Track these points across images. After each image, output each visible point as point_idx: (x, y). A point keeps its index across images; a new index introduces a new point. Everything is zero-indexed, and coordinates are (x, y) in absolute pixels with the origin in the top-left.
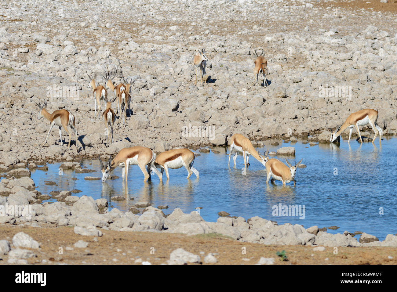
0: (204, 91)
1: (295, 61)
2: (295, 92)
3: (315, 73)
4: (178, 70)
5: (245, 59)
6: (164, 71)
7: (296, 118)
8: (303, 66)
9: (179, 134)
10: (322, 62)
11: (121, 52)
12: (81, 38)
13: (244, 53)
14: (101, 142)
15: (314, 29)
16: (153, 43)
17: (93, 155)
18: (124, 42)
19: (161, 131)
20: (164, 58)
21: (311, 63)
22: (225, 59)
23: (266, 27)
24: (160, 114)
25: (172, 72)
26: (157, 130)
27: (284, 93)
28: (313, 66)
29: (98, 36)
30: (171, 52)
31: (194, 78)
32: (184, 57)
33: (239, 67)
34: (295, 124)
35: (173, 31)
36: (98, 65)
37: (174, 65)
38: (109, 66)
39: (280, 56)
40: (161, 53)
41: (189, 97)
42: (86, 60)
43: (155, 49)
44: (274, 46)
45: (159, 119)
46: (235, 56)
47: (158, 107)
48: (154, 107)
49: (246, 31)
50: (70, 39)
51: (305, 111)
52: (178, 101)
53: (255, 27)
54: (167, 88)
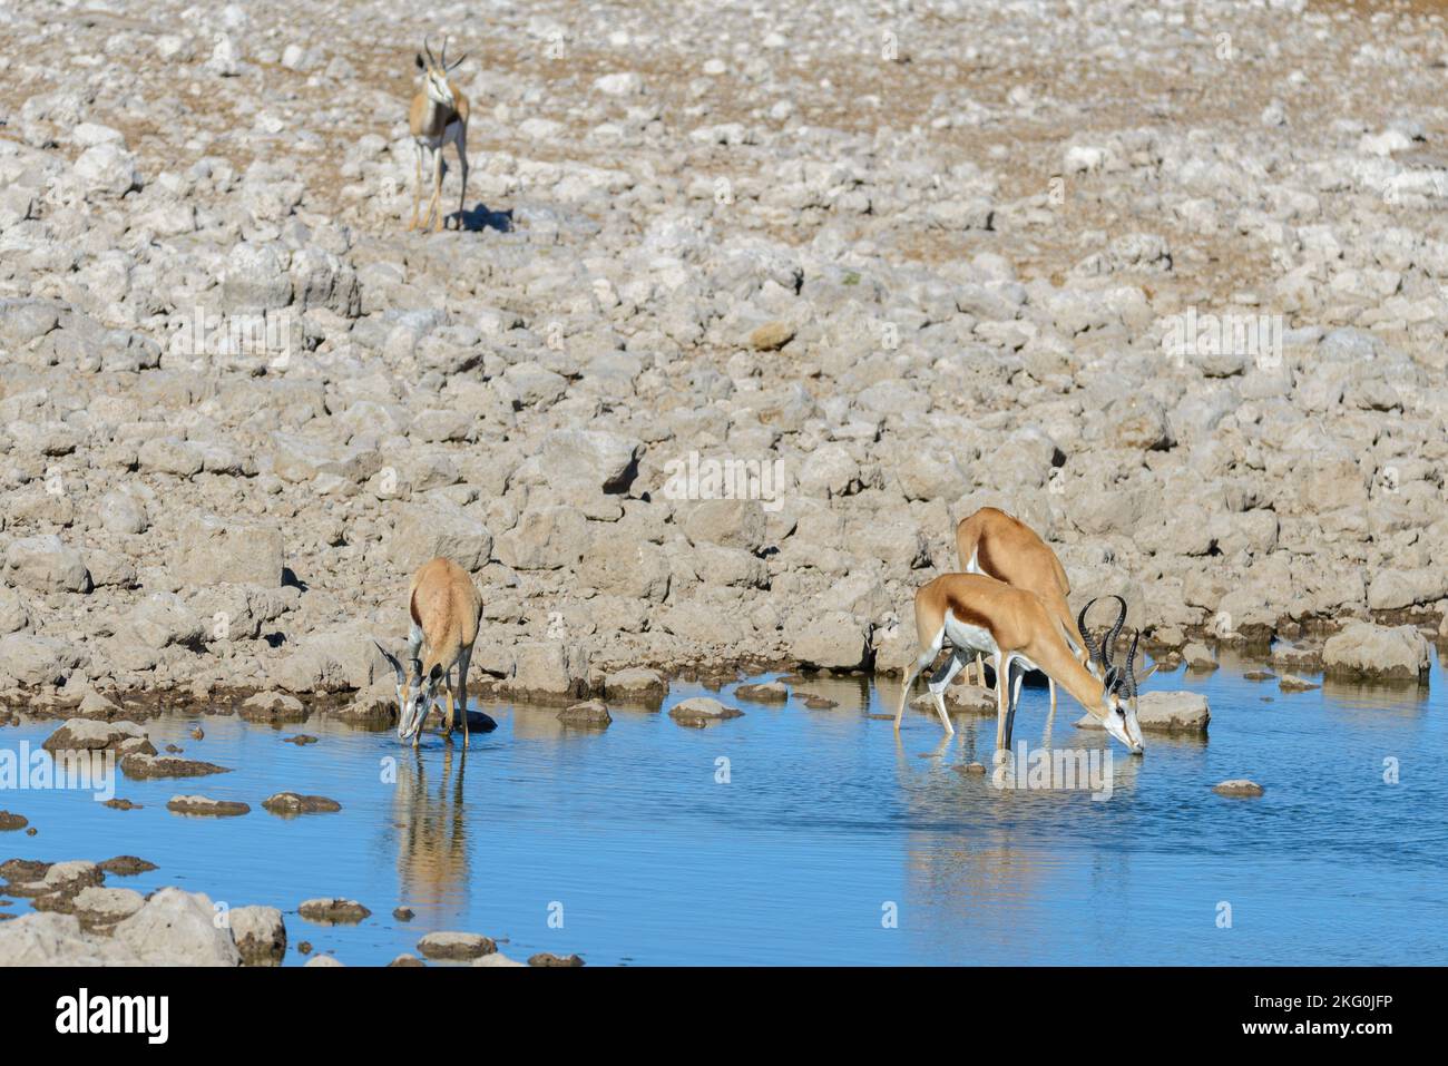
0: (763, 400)
1: (1211, 273)
2: (1213, 424)
3: (1310, 332)
4: (636, 291)
5: (964, 252)
6: (567, 292)
7: (1214, 550)
8: (1251, 298)
9: (638, 609)
10: (1345, 280)
11: (357, 191)
12: (161, 112)
13: (962, 222)
14: (250, 627)
15: (1307, 116)
16: (516, 153)
17: (213, 691)
18: (373, 143)
19: (548, 586)
20: (566, 230)
21: (1296, 281)
22: (865, 246)
23: (1069, 99)
24: (542, 503)
25: (607, 298)
26: (527, 582)
27: (1158, 424)
28: (1300, 298)
29: (244, 105)
30: (600, 202)
31: (714, 336)
32: (667, 228)
33: (936, 290)
34: (1207, 583)
35: (614, 97)
36: (240, 247)
37: (618, 266)
38: (299, 257)
39: (1141, 242)
40: (552, 206)
41: (688, 425)
42: (183, 221)
43: (525, 181)
44: (1110, 193)
45: (542, 527)
46: (916, 236)
47: (533, 468)
48: (515, 467)
49: (974, 113)
50: (104, 117)
51: (1260, 522)
52: (635, 442)
53: (1019, 94)
54: (577, 377)
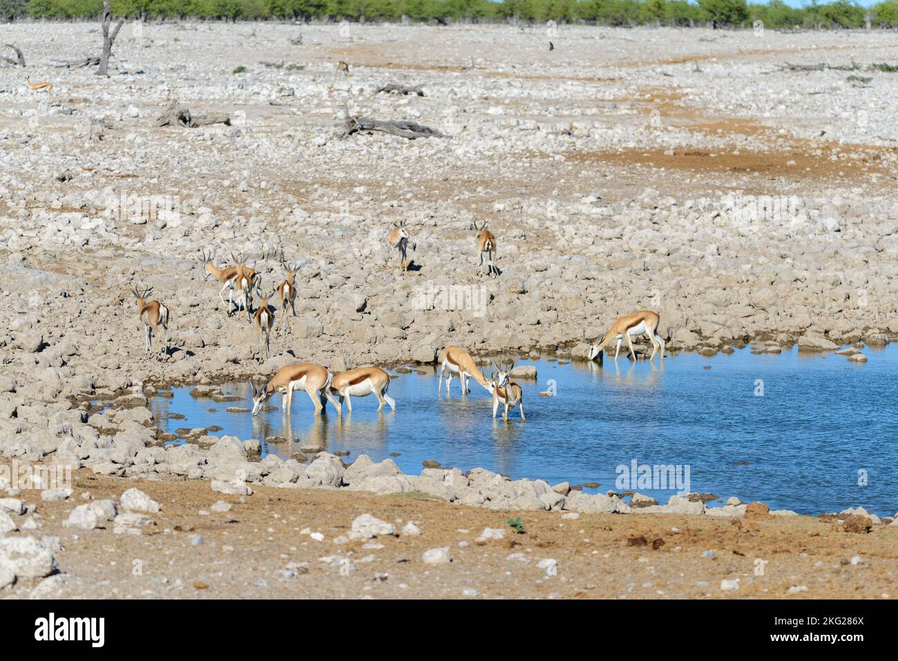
0: (404, 283)
1: (537, 240)
2: (538, 285)
3: (566, 257)
4: (366, 252)
5: (464, 237)
6: (345, 252)
7: (539, 323)
8: (549, 247)
9: (367, 346)
10: (577, 241)
11: (283, 224)
12: (224, 203)
13: (463, 227)
14: (251, 356)
15: (566, 192)
16: (330, 211)
17: (240, 376)
18: (287, 210)
19: (340, 341)
20: (345, 234)
21: (562, 242)
22: (434, 236)
23: (495, 189)
24: (339, 316)
25: (358, 254)
26: (334, 340)
27: (521, 286)
28: (564, 247)
29: (249, 200)
30: (355, 225)
31: (389, 264)
32: (375, 232)
33: (456, 248)
34: (537, 333)
35: (359, 194)
36: (247, 243)
37: (361, 244)
38: (265, 245)
39: (516, 232)
40: (341, 227)
41: (382, 291)
42: (231, 235)
43: (333, 220)
44: (507, 218)
45: (338, 323)
46: (449, 232)
47: (335, 305)
48: (330, 305)
49: (467, 195)
50: (207, 205)
51: (552, 314)
52: (365, 297)
53: (480, 189)
54: (349, 278)
